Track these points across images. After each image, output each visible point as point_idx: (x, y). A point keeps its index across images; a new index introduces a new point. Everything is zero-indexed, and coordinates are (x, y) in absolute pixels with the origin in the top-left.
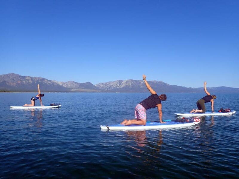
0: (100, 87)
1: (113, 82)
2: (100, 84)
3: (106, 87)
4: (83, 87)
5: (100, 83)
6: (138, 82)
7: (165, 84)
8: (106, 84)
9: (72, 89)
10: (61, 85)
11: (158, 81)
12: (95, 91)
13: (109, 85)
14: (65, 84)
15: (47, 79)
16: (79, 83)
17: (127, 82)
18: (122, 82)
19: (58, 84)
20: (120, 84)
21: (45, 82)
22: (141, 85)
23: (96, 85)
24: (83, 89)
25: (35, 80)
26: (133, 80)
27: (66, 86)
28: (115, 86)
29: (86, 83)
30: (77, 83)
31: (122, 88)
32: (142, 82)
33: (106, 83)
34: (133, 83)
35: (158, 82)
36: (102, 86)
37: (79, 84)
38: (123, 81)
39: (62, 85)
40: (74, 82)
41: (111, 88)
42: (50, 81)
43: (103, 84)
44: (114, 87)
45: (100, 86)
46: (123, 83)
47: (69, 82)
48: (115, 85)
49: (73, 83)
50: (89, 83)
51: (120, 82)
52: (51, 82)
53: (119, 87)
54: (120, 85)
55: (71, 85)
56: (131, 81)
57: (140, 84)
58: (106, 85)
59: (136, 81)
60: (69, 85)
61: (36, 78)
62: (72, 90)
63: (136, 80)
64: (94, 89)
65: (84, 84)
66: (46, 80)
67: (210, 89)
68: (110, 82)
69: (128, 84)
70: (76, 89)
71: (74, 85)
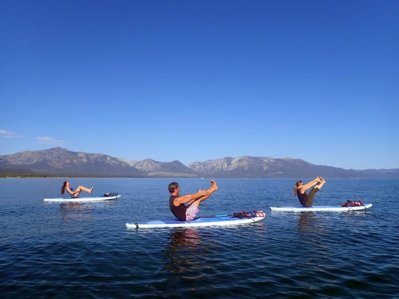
0: (195, 169)
1: (218, 160)
2: (195, 164)
3: (206, 170)
4: (168, 169)
5: (196, 162)
6: (259, 161)
7: (305, 164)
8: (204, 164)
9: (150, 171)
10: (132, 165)
11: (294, 159)
12: (187, 175)
13: (209, 166)
14: (139, 164)
15: (110, 157)
16: (161, 163)
17: (240, 161)
18: (231, 161)
19: (127, 164)
20: (229, 164)
21: (107, 161)
22: (264, 165)
23: (188, 165)
24: (167, 171)
25: (93, 158)
26: (250, 158)
27: (139, 168)
28: (220, 168)
29: (173, 162)
30: (158, 162)
31: (233, 171)
32: (266, 161)
33: (205, 162)
34: (250, 161)
35: (293, 160)
36: (198, 167)
38: (234, 158)
39: (134, 166)
40: (154, 161)
41: (213, 171)
42: (115, 159)
43: (200, 163)
44: (218, 170)
45: (196, 168)
46: (233, 162)
47: (145, 160)
48: (219, 166)
49: (151, 163)
50: (177, 162)
51: (229, 160)
52: (117, 161)
53: (226, 168)
54: (228, 165)
55: (148, 166)
56: (247, 158)
57: (262, 163)
58: (206, 166)
59: (255, 158)
60: (145, 166)
61: (93, 154)
62: (150, 174)
65: (169, 163)
66: (108, 158)
68: (211, 160)
69: (241, 164)
70: (156, 172)
71: (152, 165)
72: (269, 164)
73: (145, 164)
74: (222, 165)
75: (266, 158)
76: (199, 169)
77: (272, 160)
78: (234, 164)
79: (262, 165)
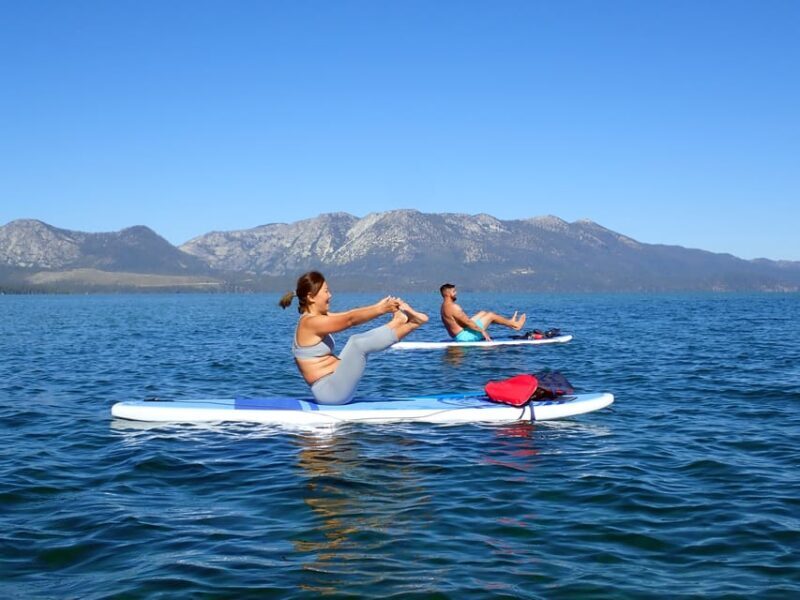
0: (211, 258)
1: (297, 225)
2: (209, 241)
3: (252, 261)
4: (108, 261)
5: (212, 233)
6: (449, 229)
7: (610, 238)
8: (246, 241)
9: (37, 269)
11: (570, 222)
12: (184, 281)
13: (265, 248)
16: (80, 234)
17: (379, 227)
18: (348, 228)
20: (339, 239)
22: (467, 243)
23: (186, 244)
24: (105, 268)
26: (416, 216)
28: (306, 254)
29: (126, 232)
30: (68, 233)
31: (353, 265)
32: (474, 228)
33: (250, 233)
34: (416, 229)
35: (570, 225)
36: (221, 251)
37: (82, 240)
38: (358, 219)
40: (49, 227)
41: (279, 266)
43: (229, 237)
44: (299, 260)
45: (213, 253)
46: (354, 231)
48: (303, 245)
49: (38, 234)
50: (141, 232)
51: (338, 225)
53: (329, 255)
54: (336, 245)
55: (26, 245)
56: (404, 219)
57: (461, 237)
58: (250, 247)
59: (436, 220)
60: (13, 247)
62: (40, 279)
63: (435, 215)
64: (178, 272)
65: (111, 236)
68: (271, 226)
69: (384, 241)
70: (62, 269)
71: (44, 244)
72: (483, 239)
73: (14, 240)
74: (314, 245)
75: (474, 220)
76: (226, 257)
77: (493, 227)
78: (359, 240)
79: (458, 243)
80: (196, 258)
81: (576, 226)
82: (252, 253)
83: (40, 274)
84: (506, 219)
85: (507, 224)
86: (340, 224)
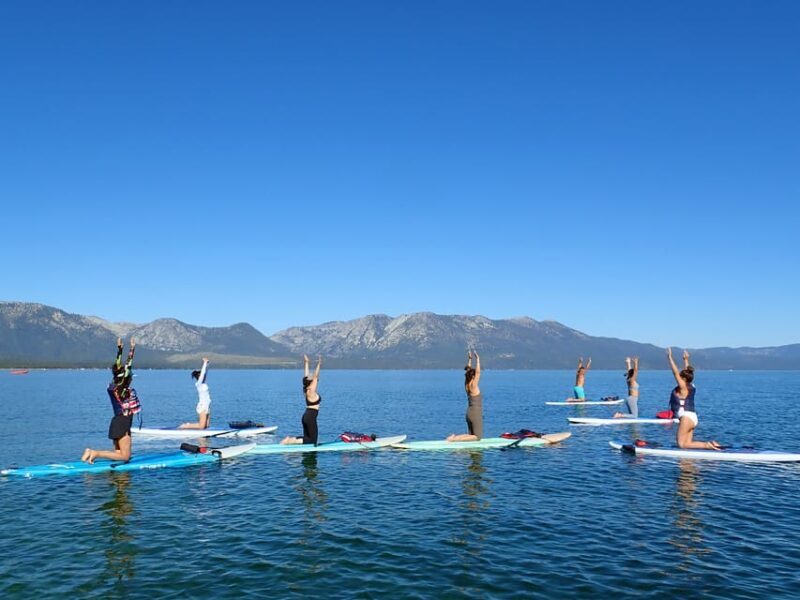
0: (292, 345)
1: (350, 322)
2: (290, 334)
3: (320, 347)
4: (221, 347)
5: (293, 328)
6: (455, 326)
7: (568, 333)
8: (315, 334)
9: (173, 352)
10: (122, 334)
11: (540, 320)
12: (273, 361)
13: (329, 338)
14: (142, 333)
15: (61, 312)
16: (202, 328)
17: (407, 324)
18: (386, 325)
19: (109, 332)
20: (380, 332)
21: (55, 325)
22: (468, 336)
23: (275, 335)
24: (219, 352)
25: (13, 314)
26: (432, 317)
27: (143, 342)
28: (356, 343)
29: (234, 327)
30: (194, 328)
31: (388, 350)
32: (473, 325)
33: (318, 328)
34: (432, 326)
35: (540, 323)
36: (299, 341)
37: (203, 332)
38: (392, 319)
39: (129, 337)
40: (182, 323)
41: (339, 350)
42: (77, 318)
43: (304, 331)
44: (353, 347)
45: (293, 342)
46: (390, 327)
47: (157, 323)
48: (355, 336)
49: (174, 328)
50: (245, 328)
51: (379, 323)
52: (82, 324)
53: (373, 344)
54: (377, 337)
55: (166, 336)
56: (425, 319)
57: (464, 331)
58: (319, 337)
59: (446, 319)
60: (158, 337)
61: (12, 305)
62: (175, 359)
63: (446, 316)
64: (269, 354)
65: (223, 330)
66: (57, 316)
67: (757, 353)
68: (333, 323)
69: (411, 333)
70: (189, 352)
71: (178, 335)
72: (480, 333)
73: (158, 333)
74: (362, 337)
75: (472, 319)
76: (302, 345)
77: (486, 325)
78: (393, 333)
79: (462, 335)
80: (280, 345)
81: (544, 324)
82: (320, 342)
83: (175, 356)
84: (495, 319)
85: (496, 323)
86: (380, 322)
